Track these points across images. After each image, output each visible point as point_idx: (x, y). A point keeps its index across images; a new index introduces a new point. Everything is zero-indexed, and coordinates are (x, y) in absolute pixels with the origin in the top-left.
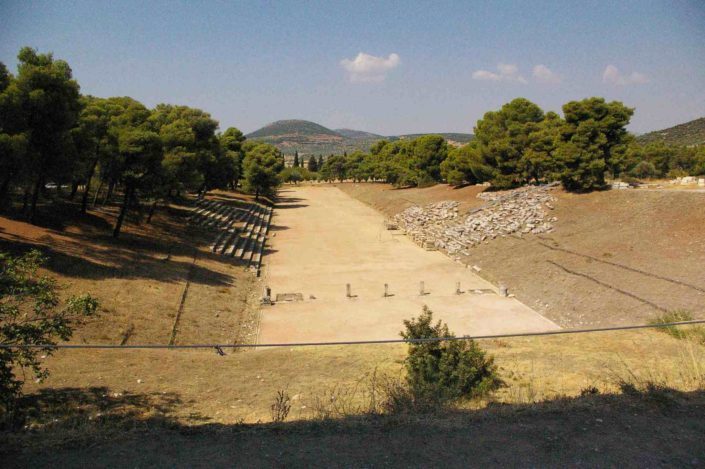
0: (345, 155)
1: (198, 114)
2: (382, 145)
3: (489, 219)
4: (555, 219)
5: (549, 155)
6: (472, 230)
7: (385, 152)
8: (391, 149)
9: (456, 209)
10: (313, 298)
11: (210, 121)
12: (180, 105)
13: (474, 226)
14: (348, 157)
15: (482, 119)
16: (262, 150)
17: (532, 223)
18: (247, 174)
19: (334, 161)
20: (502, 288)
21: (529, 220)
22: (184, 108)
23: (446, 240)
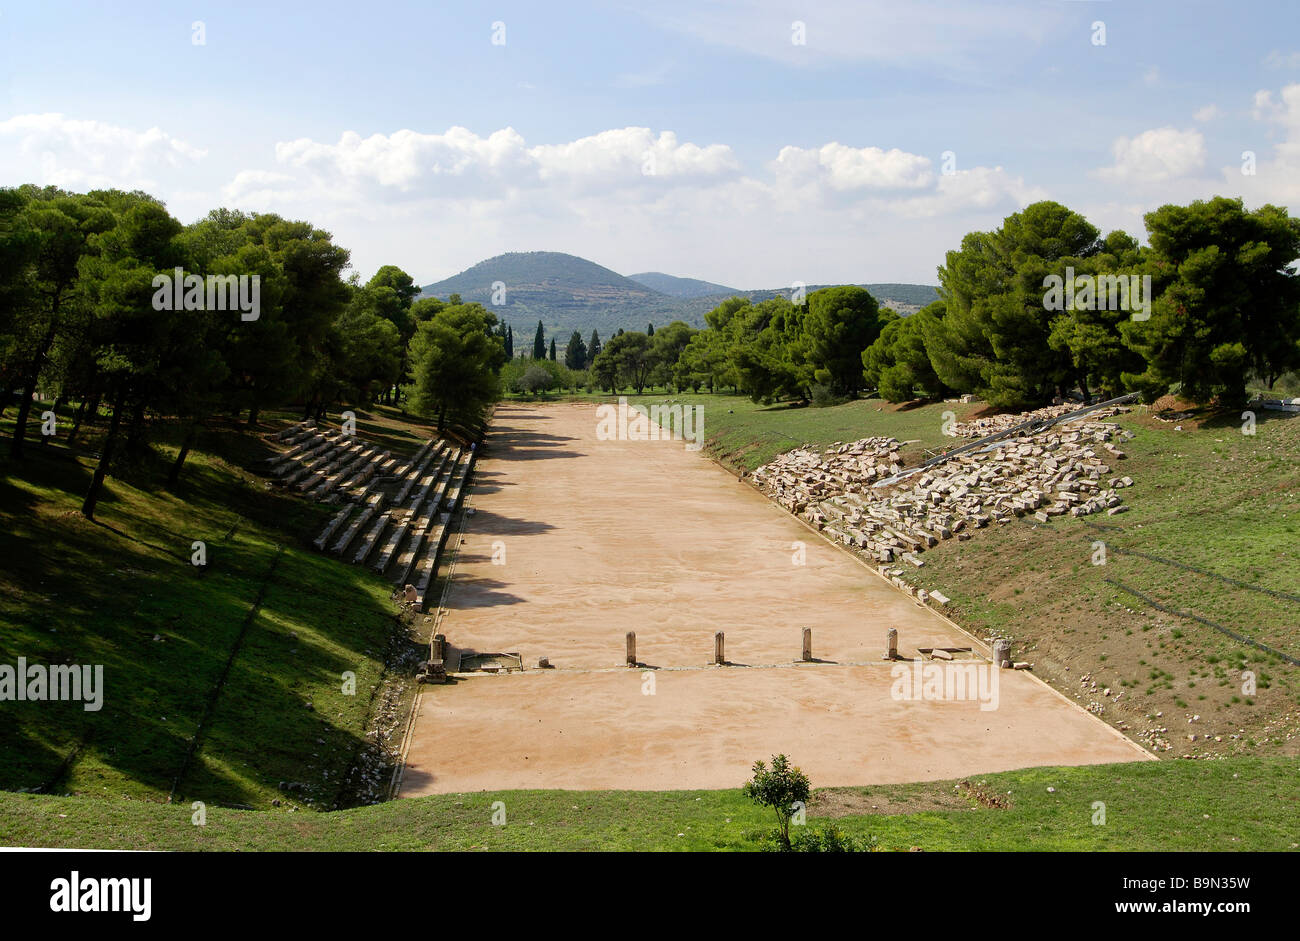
0: (651, 332)
1: (301, 231)
2: (733, 309)
3: (972, 479)
4: (1127, 480)
5: (1114, 332)
6: (931, 505)
7: (738, 325)
8: (752, 318)
9: (894, 456)
10: (545, 665)
11: (329, 249)
12: (262, 212)
13: (936, 495)
14: (655, 337)
15: (958, 249)
16: (455, 317)
17: (1073, 490)
18: (418, 371)
19: (622, 345)
20: (999, 645)
21: (1066, 483)
22: (272, 220)
23: (869, 527)
